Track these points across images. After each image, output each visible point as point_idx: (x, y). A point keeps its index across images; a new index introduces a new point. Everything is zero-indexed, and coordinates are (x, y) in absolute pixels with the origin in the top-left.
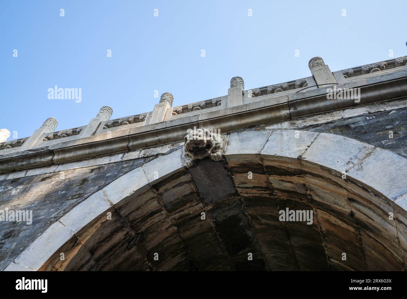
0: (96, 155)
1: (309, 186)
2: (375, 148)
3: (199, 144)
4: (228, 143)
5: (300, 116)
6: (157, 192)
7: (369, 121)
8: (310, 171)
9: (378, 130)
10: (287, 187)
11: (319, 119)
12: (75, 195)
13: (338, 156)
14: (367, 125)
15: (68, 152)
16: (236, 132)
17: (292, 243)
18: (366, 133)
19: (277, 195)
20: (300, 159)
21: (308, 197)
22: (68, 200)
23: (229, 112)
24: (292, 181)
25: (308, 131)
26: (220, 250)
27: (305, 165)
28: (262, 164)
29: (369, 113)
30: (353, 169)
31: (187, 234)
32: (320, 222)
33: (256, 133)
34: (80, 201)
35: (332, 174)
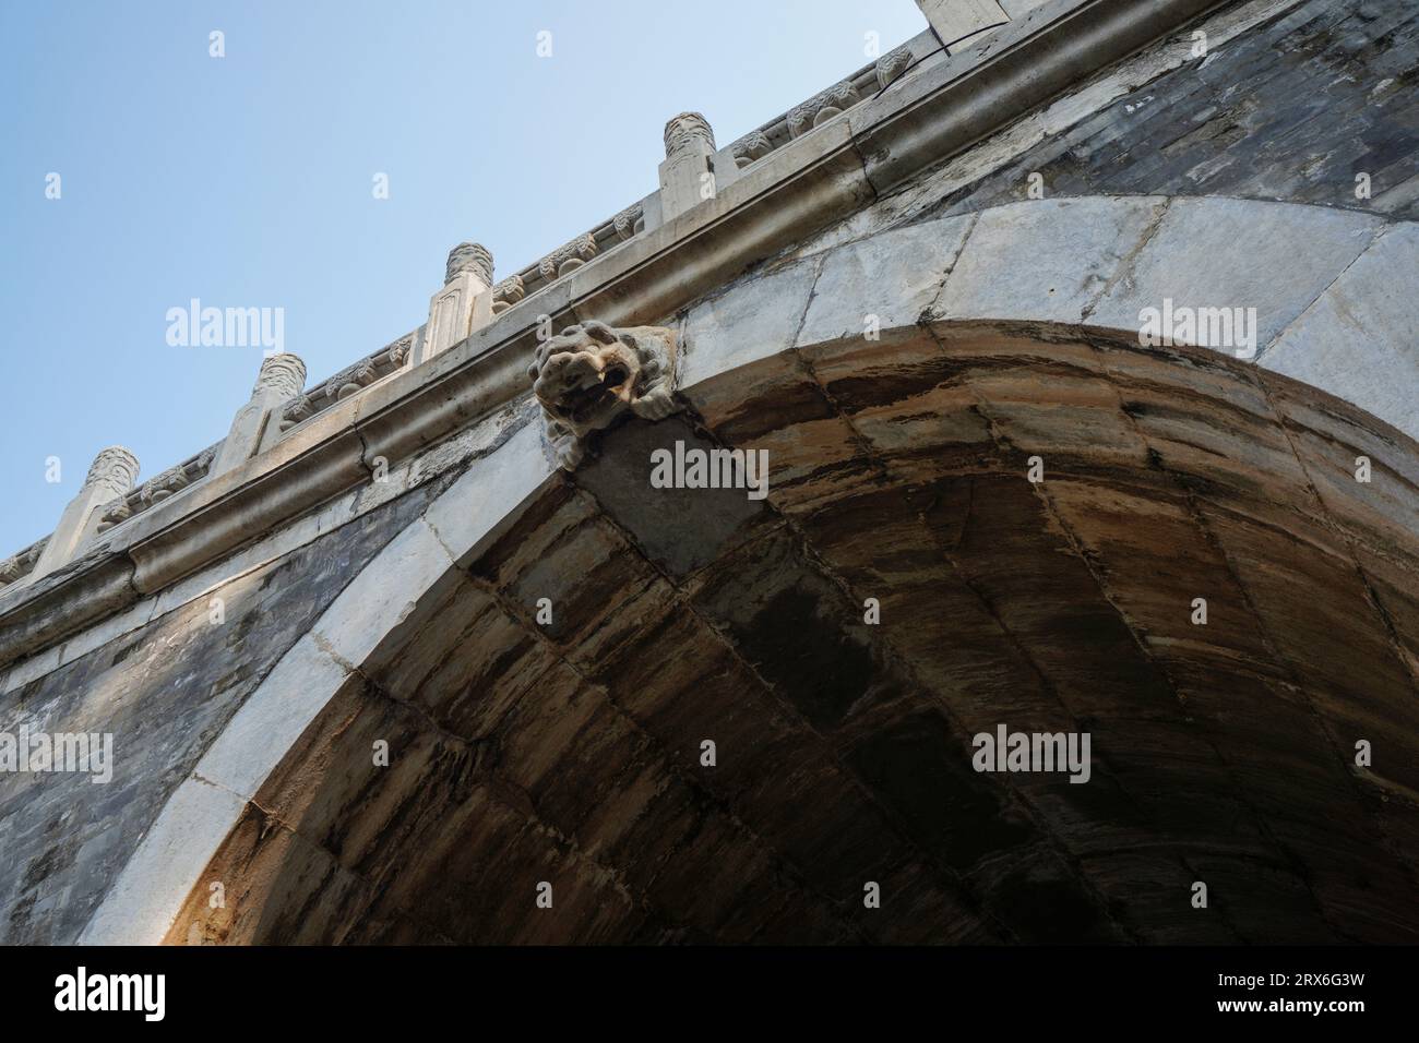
0: (267, 525)
1: (991, 407)
2: (1169, 201)
3: (577, 377)
4: (685, 346)
5: (904, 177)
6: (495, 586)
7: (1137, 118)
8: (973, 354)
9: (1169, 138)
10: (924, 435)
11: (968, 167)
12: (231, 676)
13: (1049, 271)
14: (1132, 133)
15: (174, 543)
16: (703, 300)
17: (1010, 625)
18: (1130, 161)
19: (902, 476)
20: (926, 323)
21: (1001, 447)
22: (209, 698)
23: (665, 241)
24: (929, 409)
25: (938, 218)
26: (781, 720)
27: (949, 337)
28: (814, 381)
29: (1133, 89)
30: (1104, 297)
31: (647, 699)
32: (1070, 521)
33: (771, 282)
34: (246, 690)
35: (1045, 341)
